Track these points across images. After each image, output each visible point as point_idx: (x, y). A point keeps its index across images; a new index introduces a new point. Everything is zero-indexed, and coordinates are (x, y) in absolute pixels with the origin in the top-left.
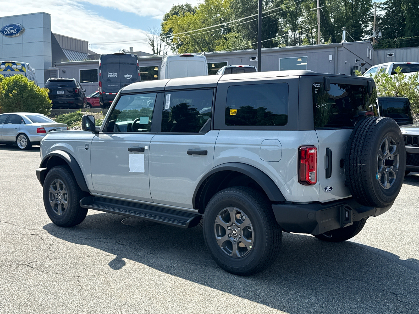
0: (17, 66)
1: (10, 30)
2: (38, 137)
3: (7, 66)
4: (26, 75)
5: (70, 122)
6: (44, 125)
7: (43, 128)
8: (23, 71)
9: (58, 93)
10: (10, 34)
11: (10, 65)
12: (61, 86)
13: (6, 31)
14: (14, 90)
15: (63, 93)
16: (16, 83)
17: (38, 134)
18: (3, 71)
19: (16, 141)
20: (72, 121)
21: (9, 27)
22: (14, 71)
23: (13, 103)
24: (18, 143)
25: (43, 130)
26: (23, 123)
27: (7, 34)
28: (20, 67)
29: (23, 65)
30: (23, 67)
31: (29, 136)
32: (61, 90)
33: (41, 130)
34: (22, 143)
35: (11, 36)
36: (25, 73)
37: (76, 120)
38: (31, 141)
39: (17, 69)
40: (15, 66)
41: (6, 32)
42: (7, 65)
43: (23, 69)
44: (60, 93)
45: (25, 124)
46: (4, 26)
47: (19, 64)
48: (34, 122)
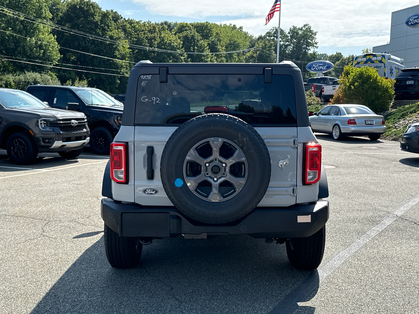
0: (377, 57)
1: (414, 20)
2: (348, 128)
3: (367, 59)
4: (385, 66)
5: (405, 114)
6: (354, 117)
7: (354, 120)
8: (383, 62)
9: (407, 83)
10: (414, 24)
11: (371, 57)
12: (411, 76)
13: (411, 21)
14: (356, 83)
15: (413, 83)
16: (361, 75)
17: (348, 126)
18: (364, 63)
19: (332, 132)
20: (408, 113)
21: (414, 17)
22: (374, 63)
23: (354, 95)
24: (334, 133)
25: (354, 121)
26: (340, 114)
27: (411, 24)
28: (379, 58)
29: (383, 56)
30: (383, 58)
31: (341, 126)
32: (411, 80)
33: (352, 121)
34: (336, 134)
35: (414, 27)
36: (385, 64)
37: (413, 111)
38: (342, 132)
39: (377, 60)
40: (375, 58)
41: (410, 23)
42: (368, 57)
43: (383, 61)
44: (410, 83)
45: (341, 115)
46: (409, 16)
47: (379, 55)
48: (348, 114)
